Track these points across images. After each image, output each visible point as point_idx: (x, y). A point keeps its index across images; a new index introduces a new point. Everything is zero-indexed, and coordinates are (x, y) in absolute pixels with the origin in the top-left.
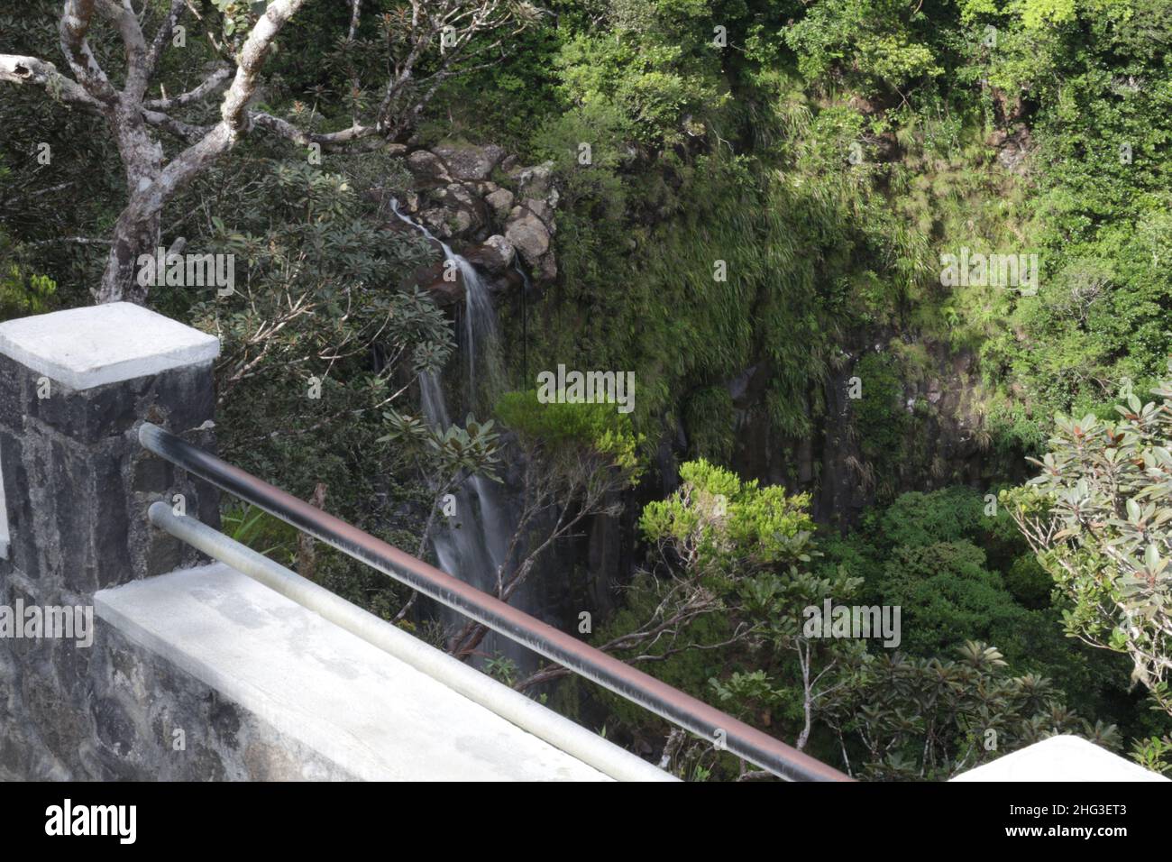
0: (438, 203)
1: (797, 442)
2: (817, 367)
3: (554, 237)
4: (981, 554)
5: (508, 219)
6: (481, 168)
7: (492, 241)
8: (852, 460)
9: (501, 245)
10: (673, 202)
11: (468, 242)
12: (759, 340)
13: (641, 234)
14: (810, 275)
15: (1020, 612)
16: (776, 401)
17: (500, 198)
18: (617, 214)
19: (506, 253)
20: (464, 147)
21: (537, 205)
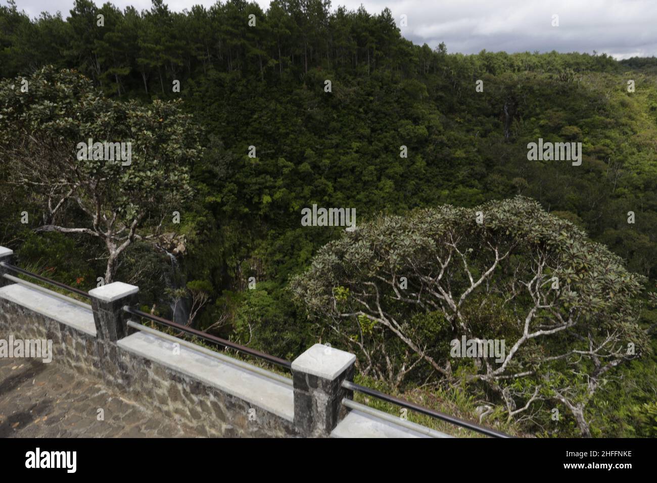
0: (164, 244)
1: (232, 278)
2: (235, 264)
3: (186, 248)
4: (267, 293)
5: (177, 245)
6: (172, 237)
7: (175, 249)
8: (243, 279)
9: (176, 250)
10: (207, 239)
11: (170, 250)
12: (224, 261)
13: (202, 245)
14: (232, 249)
15: (275, 301)
16: (229, 272)
17: (175, 242)
18: (197, 242)
19: (178, 251)
20: (168, 234)
21: (182, 242)
